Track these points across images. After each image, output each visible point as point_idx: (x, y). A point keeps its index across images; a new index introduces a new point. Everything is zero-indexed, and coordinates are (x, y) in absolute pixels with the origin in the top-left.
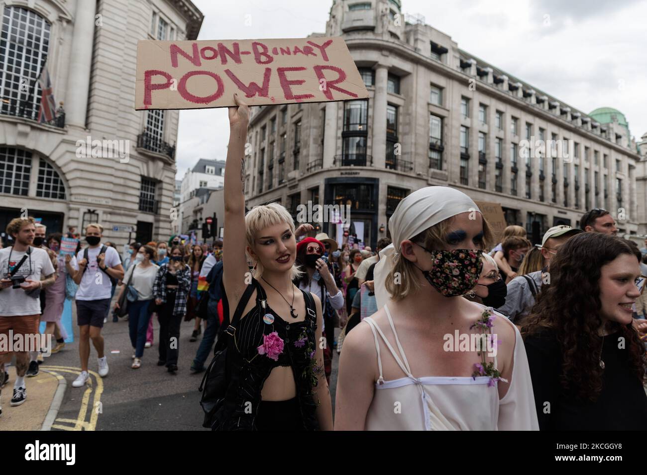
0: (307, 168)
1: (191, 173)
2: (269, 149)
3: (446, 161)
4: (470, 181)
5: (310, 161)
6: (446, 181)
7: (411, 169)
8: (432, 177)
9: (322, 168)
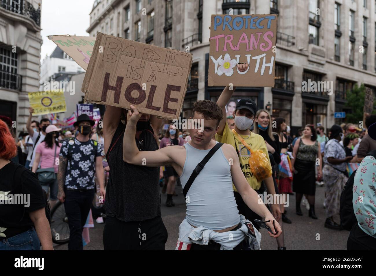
0: (181, 44)
1: (49, 58)
2: (134, 29)
3: (323, 38)
4: (342, 58)
5: (185, 37)
6: (324, 57)
7: (293, 44)
8: (312, 53)
9: (201, 42)
